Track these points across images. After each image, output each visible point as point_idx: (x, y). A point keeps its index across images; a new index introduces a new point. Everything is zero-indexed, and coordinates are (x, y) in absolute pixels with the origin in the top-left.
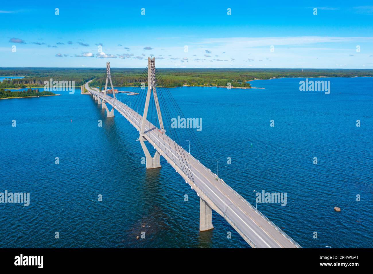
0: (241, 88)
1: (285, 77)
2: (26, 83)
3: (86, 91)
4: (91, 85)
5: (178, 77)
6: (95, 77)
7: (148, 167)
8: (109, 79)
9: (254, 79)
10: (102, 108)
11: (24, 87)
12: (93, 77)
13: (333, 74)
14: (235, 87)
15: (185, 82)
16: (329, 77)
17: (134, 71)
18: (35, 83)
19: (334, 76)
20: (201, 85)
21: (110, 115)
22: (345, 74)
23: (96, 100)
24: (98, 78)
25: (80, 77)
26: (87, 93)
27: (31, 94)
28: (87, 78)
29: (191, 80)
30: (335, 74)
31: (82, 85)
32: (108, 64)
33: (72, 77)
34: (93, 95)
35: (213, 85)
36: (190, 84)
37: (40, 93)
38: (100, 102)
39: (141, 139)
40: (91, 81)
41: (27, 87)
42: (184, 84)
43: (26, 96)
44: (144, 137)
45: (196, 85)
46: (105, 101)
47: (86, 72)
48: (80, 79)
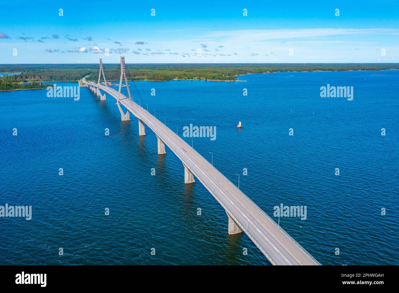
0: (225, 81)
1: (280, 71)
2: (26, 78)
3: (84, 84)
4: (88, 80)
5: (172, 72)
6: (91, 72)
7: (122, 120)
8: (101, 72)
9: (246, 73)
10: (97, 95)
11: (25, 81)
12: (90, 73)
13: (328, 68)
14: (220, 80)
15: (176, 76)
16: (324, 71)
17: (132, 67)
18: (34, 78)
19: (329, 70)
20: (191, 79)
21: (103, 99)
22: (340, 68)
23: (92, 90)
24: (94, 74)
25: (77, 73)
26: (84, 86)
27: (36, 86)
28: (84, 73)
29: (182, 75)
30: (330, 68)
31: (80, 79)
32: (101, 60)
33: (69, 72)
34: (90, 87)
35: (201, 79)
36: (180, 78)
37: (43, 86)
38: (96, 91)
39: (118, 103)
40: (87, 76)
41: (28, 81)
42: (175, 78)
43: (32, 88)
44: (119, 102)
45: (186, 79)
46: (99, 88)
47: (83, 68)
48: (77, 74)
